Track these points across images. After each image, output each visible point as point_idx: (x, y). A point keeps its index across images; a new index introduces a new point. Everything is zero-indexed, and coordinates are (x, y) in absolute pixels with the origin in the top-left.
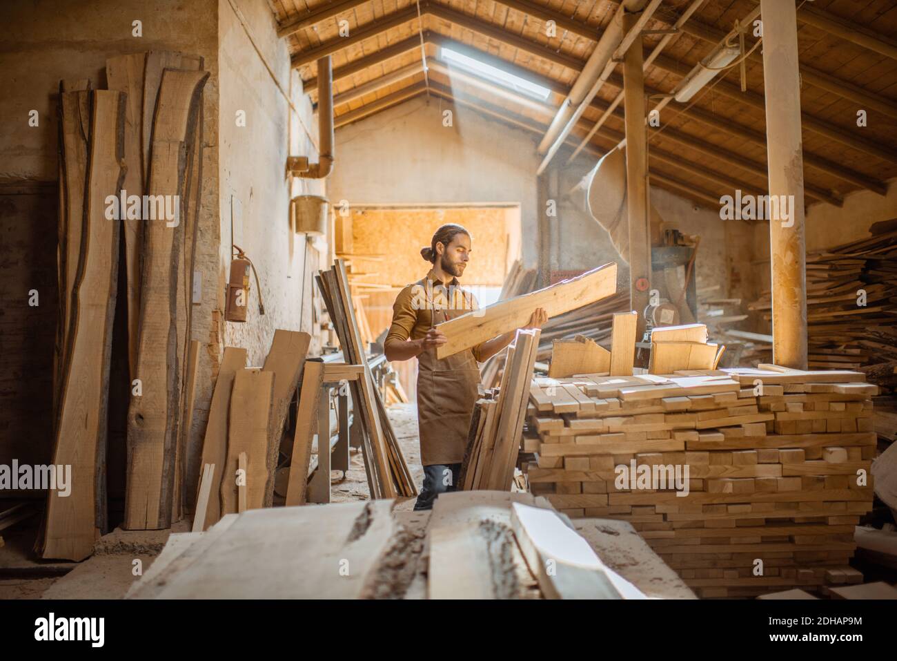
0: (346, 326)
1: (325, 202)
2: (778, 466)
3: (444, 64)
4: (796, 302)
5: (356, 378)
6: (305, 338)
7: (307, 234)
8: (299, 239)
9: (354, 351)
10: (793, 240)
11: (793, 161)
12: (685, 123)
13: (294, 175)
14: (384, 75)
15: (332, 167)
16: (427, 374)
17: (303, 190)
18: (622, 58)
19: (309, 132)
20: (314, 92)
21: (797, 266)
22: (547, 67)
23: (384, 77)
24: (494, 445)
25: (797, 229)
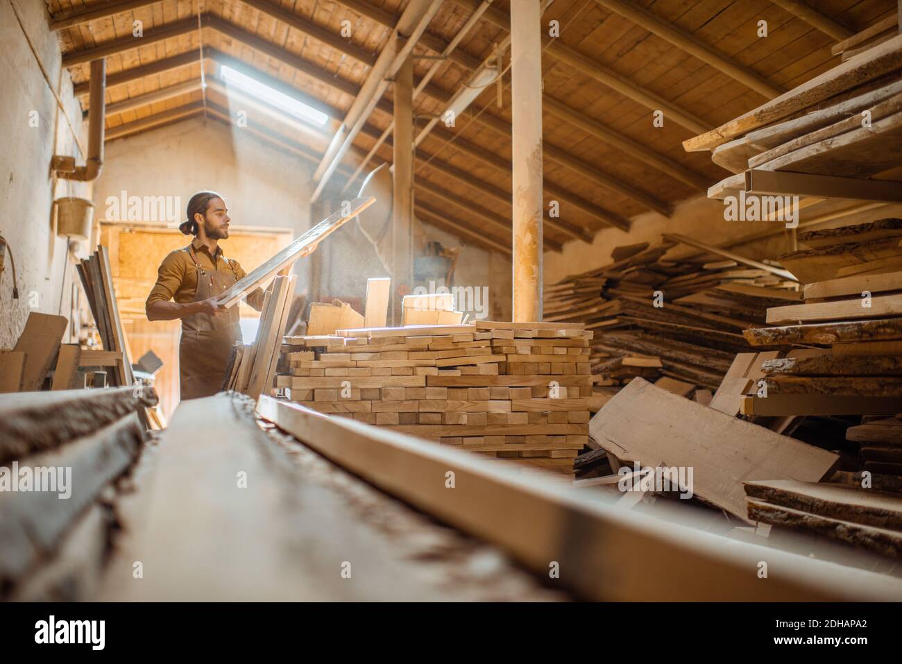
0: (106, 314)
1: (91, 205)
2: (509, 402)
3: (223, 84)
4: (533, 278)
5: (114, 364)
6: (61, 322)
7: (69, 238)
8: (61, 242)
9: (113, 339)
10: (531, 223)
11: (534, 153)
12: (453, 155)
13: (58, 176)
14: (160, 89)
15: (100, 171)
16: (190, 333)
17: (68, 194)
18: (394, 78)
19: (77, 137)
20: (85, 97)
21: (535, 246)
22: (325, 92)
23: (160, 91)
24: (248, 385)
25: (536, 214)
